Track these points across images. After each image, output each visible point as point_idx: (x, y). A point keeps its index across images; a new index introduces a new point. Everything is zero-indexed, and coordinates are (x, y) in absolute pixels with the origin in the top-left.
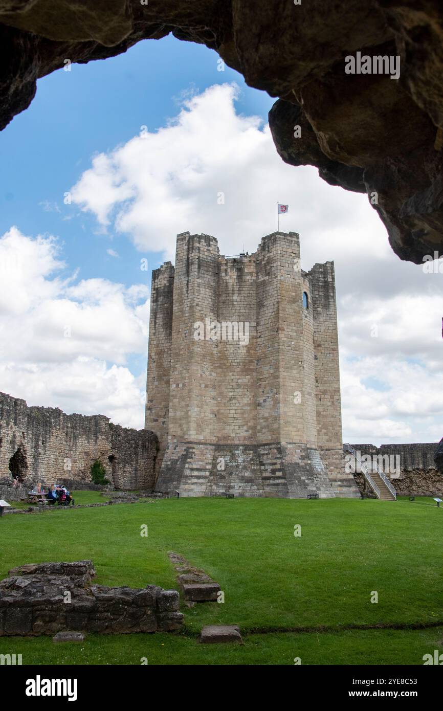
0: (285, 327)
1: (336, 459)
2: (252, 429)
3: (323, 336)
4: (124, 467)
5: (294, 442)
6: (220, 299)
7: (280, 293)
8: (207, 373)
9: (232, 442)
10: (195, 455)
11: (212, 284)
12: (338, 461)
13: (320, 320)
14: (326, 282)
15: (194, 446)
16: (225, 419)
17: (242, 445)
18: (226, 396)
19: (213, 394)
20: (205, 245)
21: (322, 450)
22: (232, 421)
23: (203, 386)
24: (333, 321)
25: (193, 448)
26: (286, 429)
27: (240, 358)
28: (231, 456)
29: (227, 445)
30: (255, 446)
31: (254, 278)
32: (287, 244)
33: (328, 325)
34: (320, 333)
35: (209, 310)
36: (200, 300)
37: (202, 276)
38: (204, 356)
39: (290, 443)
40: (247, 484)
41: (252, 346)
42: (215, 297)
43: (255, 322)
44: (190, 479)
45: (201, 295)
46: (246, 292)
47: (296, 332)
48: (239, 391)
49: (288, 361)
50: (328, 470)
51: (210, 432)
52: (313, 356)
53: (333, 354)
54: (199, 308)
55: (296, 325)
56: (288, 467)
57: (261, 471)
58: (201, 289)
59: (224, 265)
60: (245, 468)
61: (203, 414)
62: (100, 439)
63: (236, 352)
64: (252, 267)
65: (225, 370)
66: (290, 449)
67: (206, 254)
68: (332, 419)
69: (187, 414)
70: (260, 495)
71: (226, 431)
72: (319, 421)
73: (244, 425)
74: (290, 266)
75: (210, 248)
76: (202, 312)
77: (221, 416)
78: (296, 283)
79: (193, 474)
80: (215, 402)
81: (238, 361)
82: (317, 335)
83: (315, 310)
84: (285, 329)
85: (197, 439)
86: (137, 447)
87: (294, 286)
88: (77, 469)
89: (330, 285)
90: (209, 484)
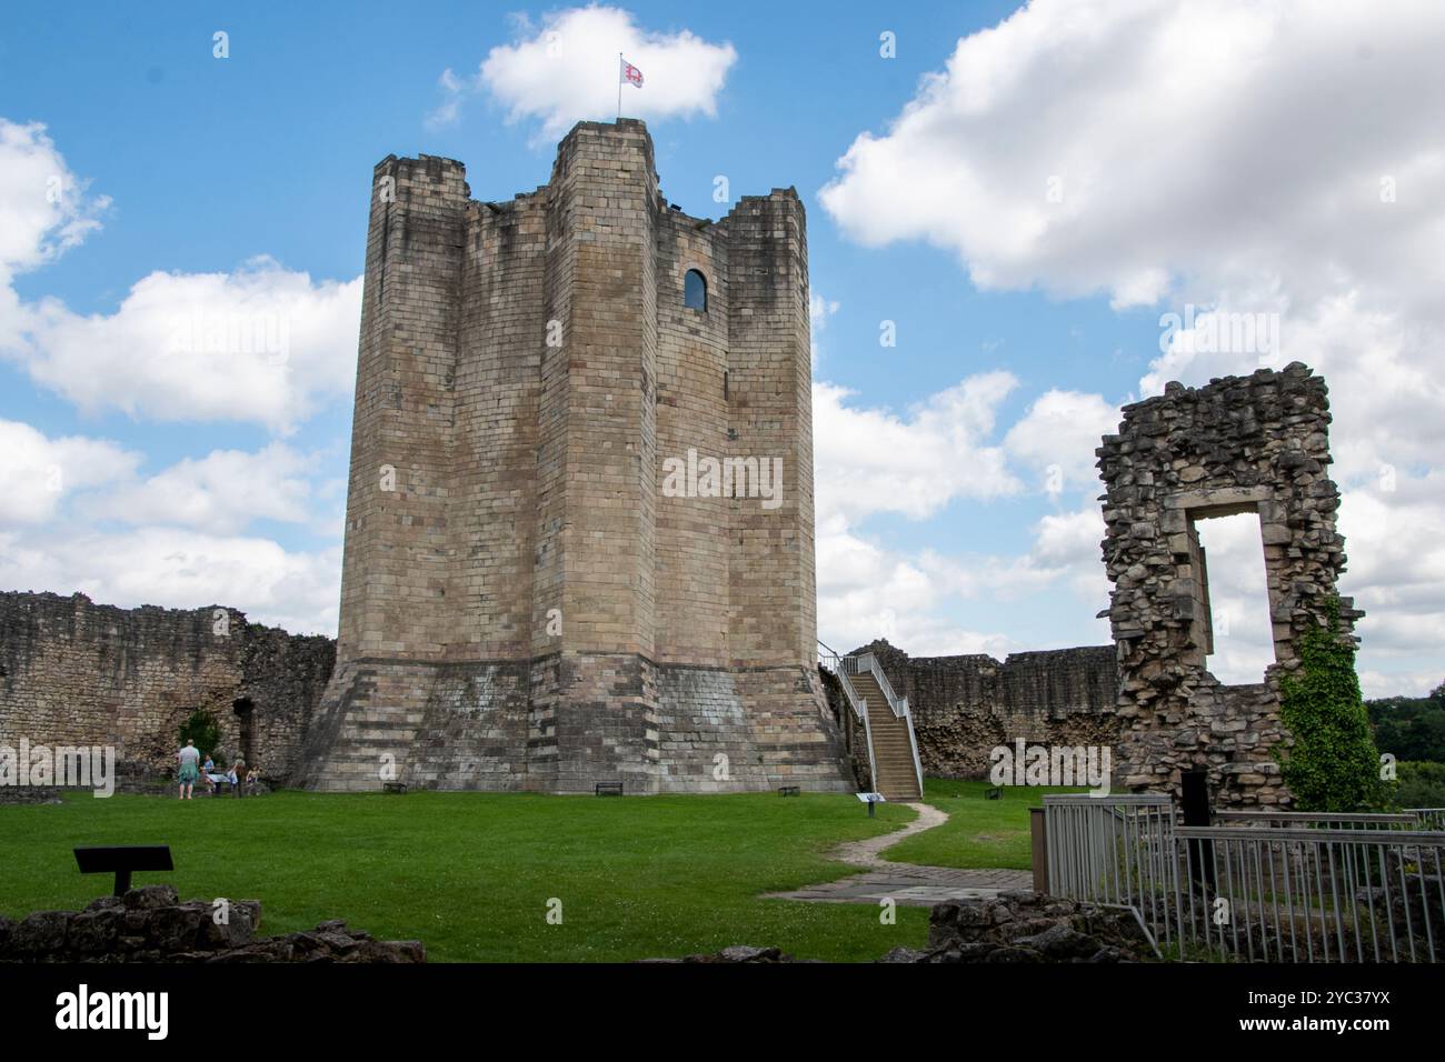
0: (586, 357)
1: (781, 691)
2: (520, 621)
3: (755, 379)
4: (271, 725)
5: (601, 649)
6: (464, 307)
7: (579, 275)
8: (421, 490)
9: (475, 655)
10: (376, 691)
11: (444, 273)
12: (785, 697)
13: (748, 338)
14: (768, 243)
15: (373, 667)
16: (460, 600)
17: (494, 663)
18: (465, 543)
19: (436, 539)
20: (428, 180)
21: (743, 671)
22: (476, 605)
23: (408, 521)
24: (784, 338)
25: (374, 673)
26: (581, 617)
27: (498, 448)
28: (465, 691)
29: (461, 664)
30: (524, 663)
31: (539, 247)
32: (606, 149)
33: (770, 350)
34: (746, 372)
35: (432, 337)
36: (407, 315)
37: (415, 255)
38: (413, 450)
39: (588, 653)
40: (488, 758)
41: (527, 415)
42: (451, 304)
43: (537, 354)
44: (356, 749)
45: (408, 302)
46: (520, 283)
47: (621, 370)
48: (493, 529)
49: (594, 445)
50: (754, 722)
51: (426, 634)
52: (725, 431)
53: (781, 422)
54: (404, 335)
55: (623, 352)
56: (571, 713)
57: (528, 725)
58: (410, 287)
59: (476, 224)
60: (491, 719)
61: (404, 591)
62: (208, 660)
63: (489, 432)
64: (536, 220)
65: (466, 480)
66: (587, 668)
67: (429, 201)
68: (772, 591)
69: (365, 590)
70: (516, 786)
71: (462, 630)
72: (736, 595)
73: (500, 614)
74: (613, 204)
75: (443, 188)
76: (413, 343)
77: (454, 593)
78: (628, 246)
79: (365, 737)
80: (443, 559)
81: (494, 454)
82: (736, 378)
83: (734, 314)
84: (589, 364)
85: (384, 653)
86: (310, 679)
87: (620, 252)
88: (139, 731)
89: (779, 248)
90: (410, 760)
